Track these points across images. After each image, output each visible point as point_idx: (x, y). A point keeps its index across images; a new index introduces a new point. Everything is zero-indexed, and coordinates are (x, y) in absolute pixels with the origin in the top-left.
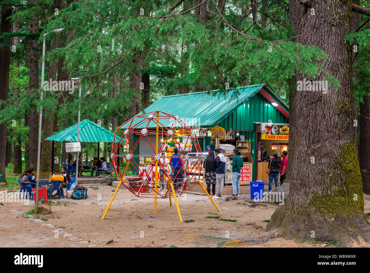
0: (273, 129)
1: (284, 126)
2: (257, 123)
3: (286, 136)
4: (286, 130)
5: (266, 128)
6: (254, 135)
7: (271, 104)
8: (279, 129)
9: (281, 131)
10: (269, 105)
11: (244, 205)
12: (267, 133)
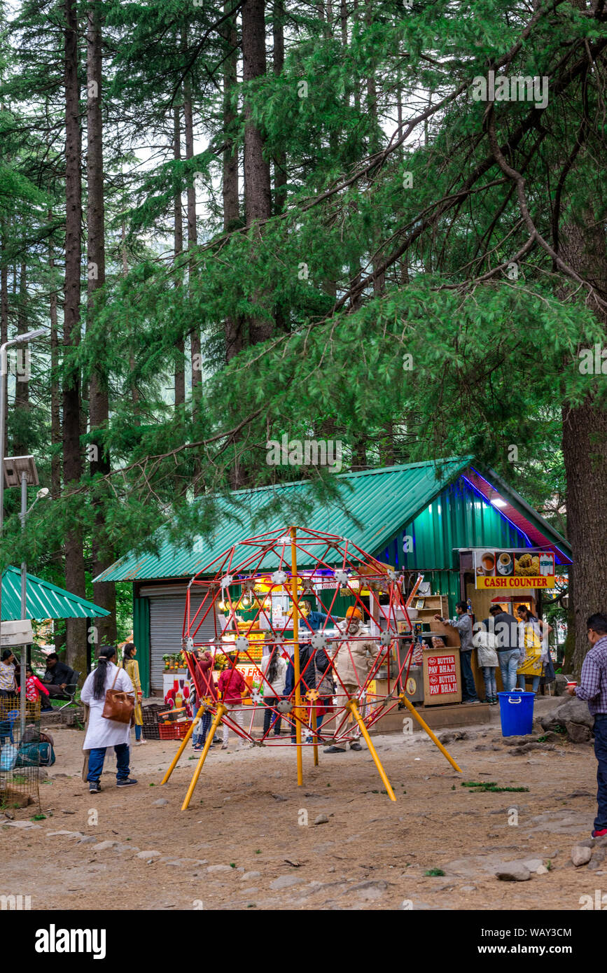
0: (500, 564)
1: (523, 554)
2: (461, 550)
3: (529, 578)
4: (528, 563)
5: (485, 562)
6: (456, 581)
7: (488, 502)
8: (513, 561)
9: (517, 568)
10: (485, 506)
11: (495, 750)
12: (488, 573)
